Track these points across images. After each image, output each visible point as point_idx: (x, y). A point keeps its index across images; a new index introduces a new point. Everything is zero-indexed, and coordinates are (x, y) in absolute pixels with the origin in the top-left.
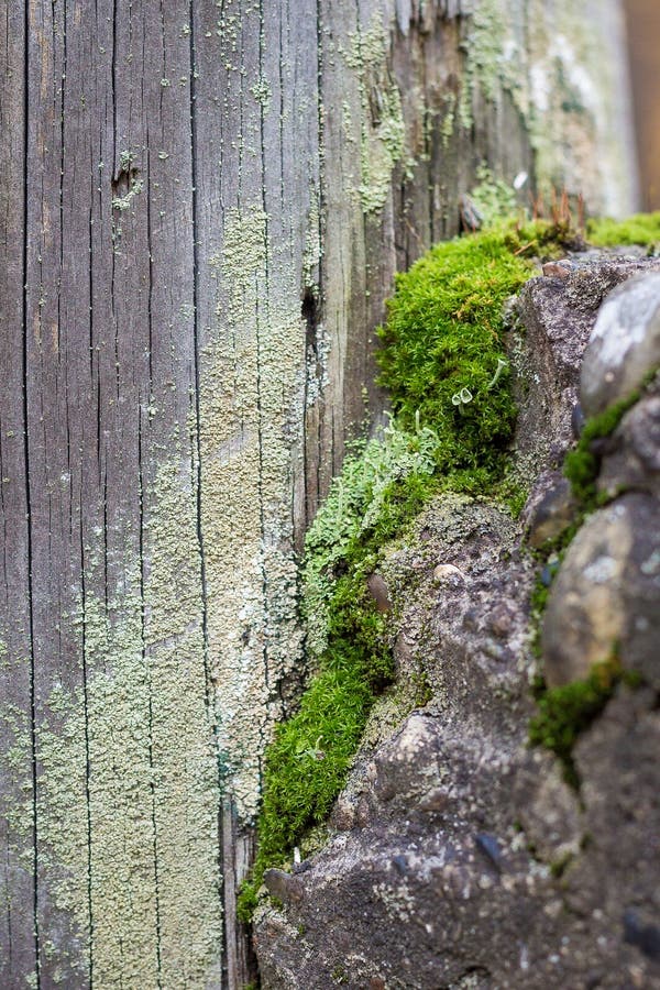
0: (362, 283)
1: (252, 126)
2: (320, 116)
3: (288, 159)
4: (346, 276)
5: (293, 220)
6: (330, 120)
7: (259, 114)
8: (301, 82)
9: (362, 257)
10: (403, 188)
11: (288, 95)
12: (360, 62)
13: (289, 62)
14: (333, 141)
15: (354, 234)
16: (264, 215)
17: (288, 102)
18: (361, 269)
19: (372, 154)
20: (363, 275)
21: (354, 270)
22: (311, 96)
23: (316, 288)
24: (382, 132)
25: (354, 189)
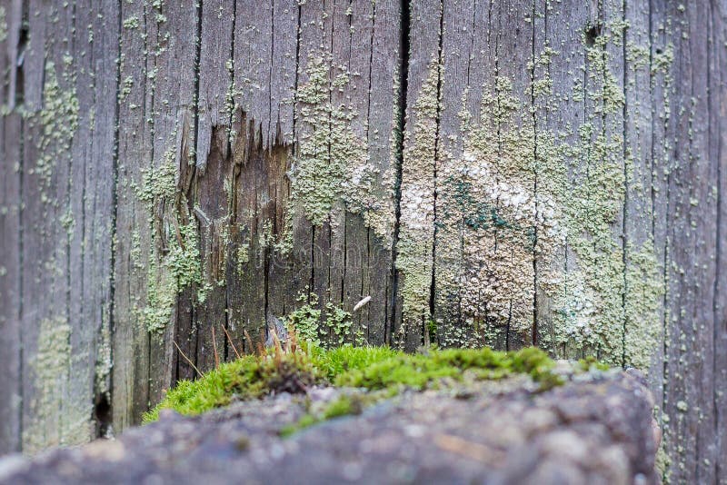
0: (144, 394)
1: (61, 252)
2: (113, 245)
3: (86, 280)
4: (129, 387)
5: (88, 334)
6: (121, 248)
7: (66, 241)
8: (98, 214)
9: (144, 372)
10: (192, 311)
11: (88, 224)
12: (150, 196)
13: (89, 196)
14: (122, 267)
15: (137, 351)
16: (67, 328)
17: (88, 231)
18: (143, 382)
19: (159, 280)
20: (145, 388)
21: (136, 382)
22: (105, 226)
23: (108, 394)
24: (169, 261)
25: (139, 311)
